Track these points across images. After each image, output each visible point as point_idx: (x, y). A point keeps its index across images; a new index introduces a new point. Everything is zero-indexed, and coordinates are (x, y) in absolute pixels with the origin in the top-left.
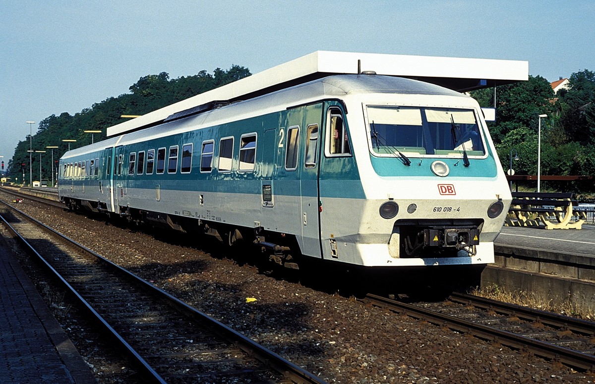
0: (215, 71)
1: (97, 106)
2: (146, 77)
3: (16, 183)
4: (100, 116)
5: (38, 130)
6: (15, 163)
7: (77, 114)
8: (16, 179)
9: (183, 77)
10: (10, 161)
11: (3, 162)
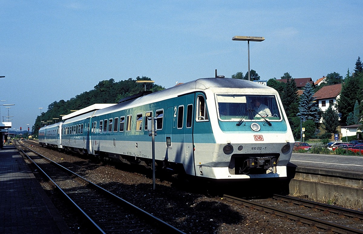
0: (137, 78)
1: (78, 97)
2: (102, 81)
3: (36, 138)
4: (79, 103)
5: (48, 110)
6: (36, 127)
7: (68, 101)
8: (36, 136)
9: (122, 81)
10: (33, 126)
11: (29, 127)
